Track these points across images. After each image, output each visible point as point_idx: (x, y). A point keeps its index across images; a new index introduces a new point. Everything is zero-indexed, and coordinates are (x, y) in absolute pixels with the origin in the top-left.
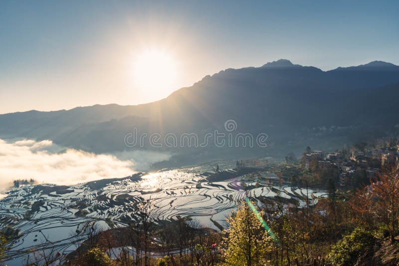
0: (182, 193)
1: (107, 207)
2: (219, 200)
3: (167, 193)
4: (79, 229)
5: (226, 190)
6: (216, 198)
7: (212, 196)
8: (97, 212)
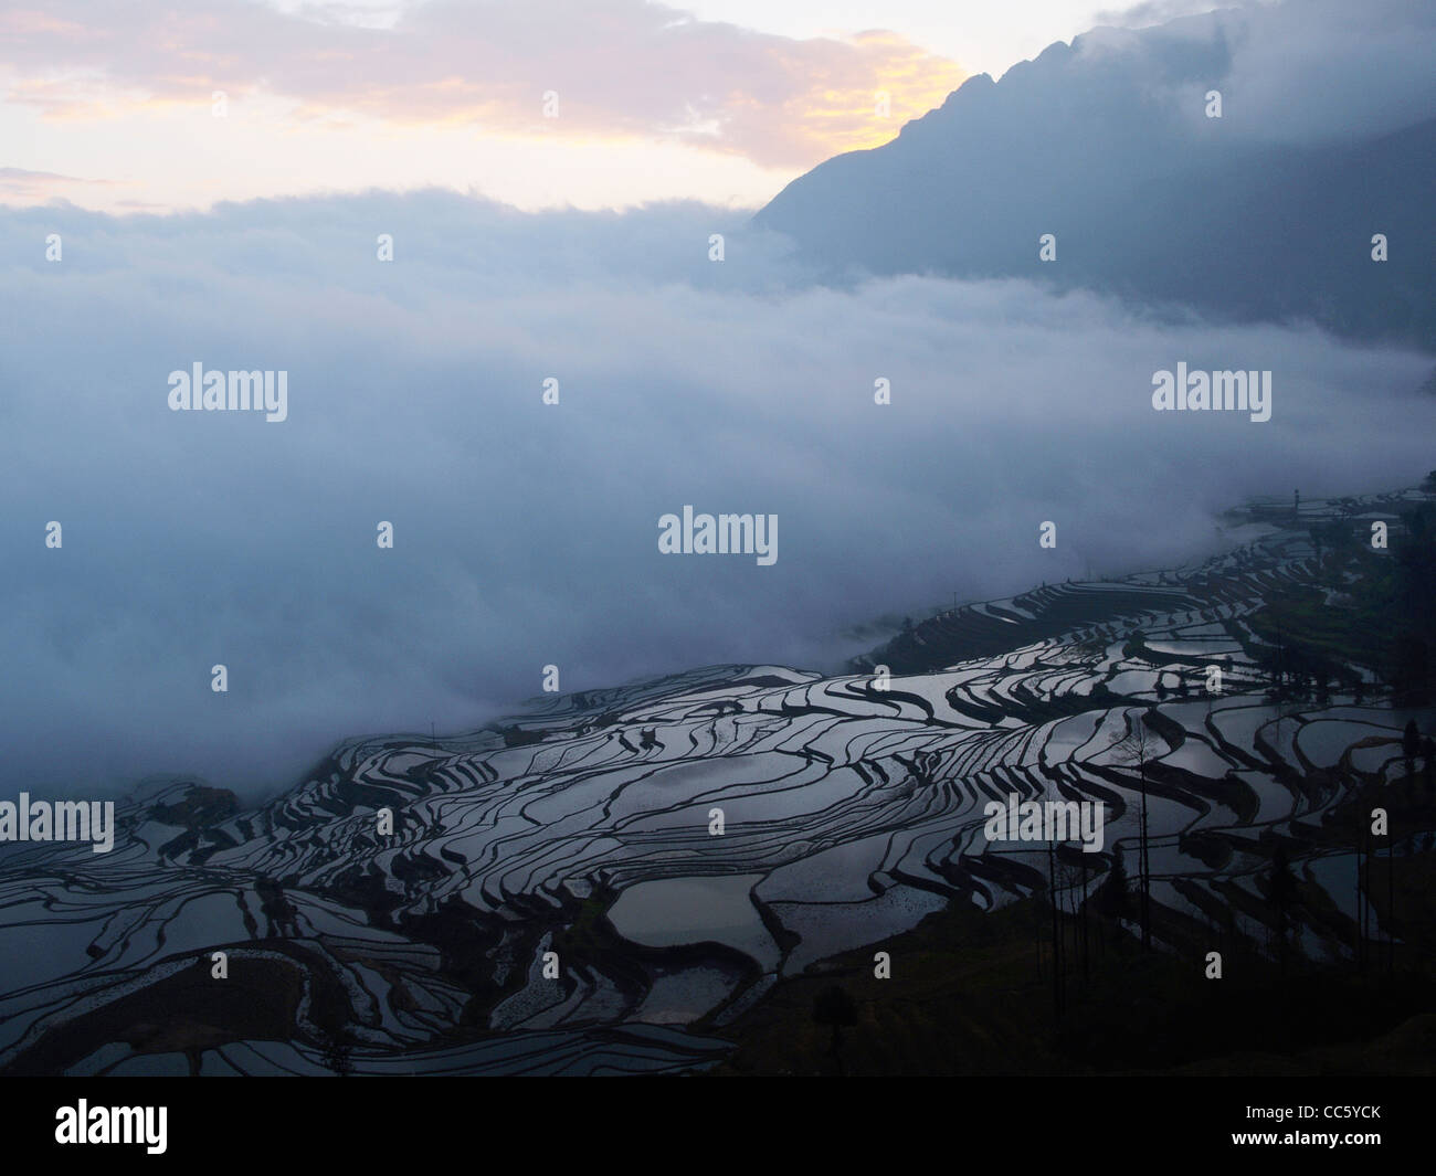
0: (695, 742)
1: (318, 811)
2: (868, 780)
3: (623, 741)
4: (103, 944)
5: (931, 721)
6: (857, 767)
7: (840, 759)
8: (272, 839)
